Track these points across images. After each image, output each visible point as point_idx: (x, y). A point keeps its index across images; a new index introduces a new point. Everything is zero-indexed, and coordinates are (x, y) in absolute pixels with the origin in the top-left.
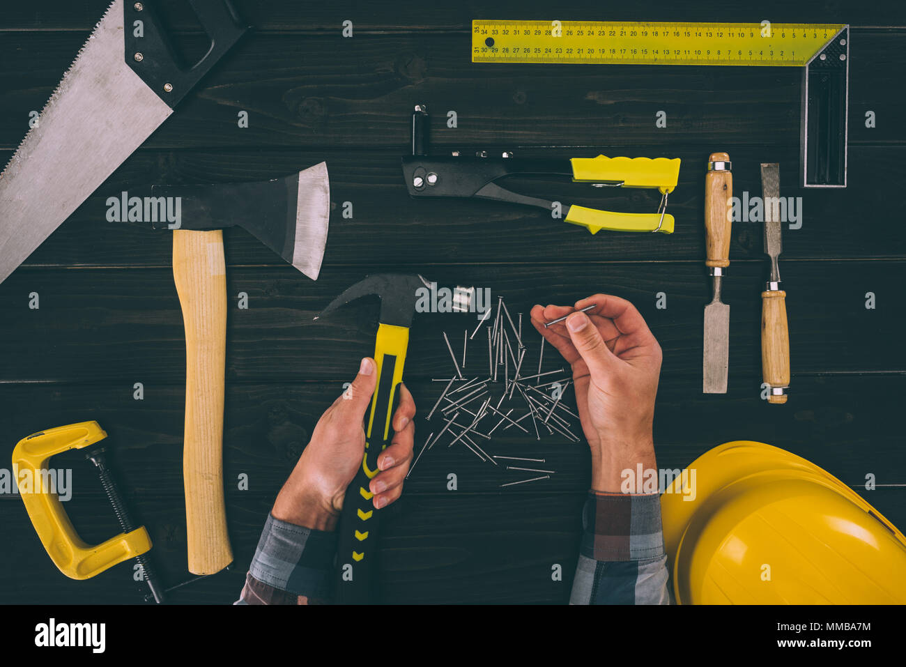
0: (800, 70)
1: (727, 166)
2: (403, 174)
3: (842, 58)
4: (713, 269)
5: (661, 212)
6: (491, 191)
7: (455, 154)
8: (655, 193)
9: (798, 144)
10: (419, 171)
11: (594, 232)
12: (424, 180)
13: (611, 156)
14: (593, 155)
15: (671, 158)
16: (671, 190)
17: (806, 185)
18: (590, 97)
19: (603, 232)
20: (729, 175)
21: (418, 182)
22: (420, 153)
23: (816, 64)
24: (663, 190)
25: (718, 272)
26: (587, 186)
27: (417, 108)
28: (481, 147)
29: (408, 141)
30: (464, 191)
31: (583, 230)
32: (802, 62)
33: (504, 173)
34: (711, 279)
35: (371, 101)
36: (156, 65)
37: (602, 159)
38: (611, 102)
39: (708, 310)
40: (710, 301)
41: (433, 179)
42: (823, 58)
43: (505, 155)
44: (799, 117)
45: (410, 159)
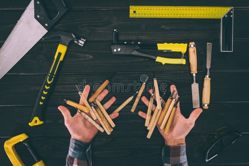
0: (220, 19)
1: (194, 45)
2: (111, 48)
3: (231, 16)
4: (193, 74)
5: (182, 58)
6: (135, 53)
7: (125, 43)
8: (180, 53)
9: (219, 40)
10: (115, 47)
11: (163, 64)
12: (117, 50)
13: (168, 43)
14: (163, 43)
15: (185, 43)
16: (185, 52)
17: (221, 51)
18: (162, 27)
19: (166, 64)
20: (195, 48)
21: (115, 50)
22: (116, 42)
23: (224, 18)
24: (182, 52)
25: (194, 75)
26: (162, 51)
27: (115, 30)
28: (132, 41)
29: (113, 39)
30: (128, 53)
31: (161, 64)
32: (220, 17)
33: (139, 48)
34: (193, 77)
35: (102, 28)
36: (43, 19)
37: (166, 44)
38: (168, 28)
39: (192, 85)
40: (193, 83)
41: (119, 50)
42: (226, 16)
43: (139, 43)
44: (219, 32)
45: (113, 44)
